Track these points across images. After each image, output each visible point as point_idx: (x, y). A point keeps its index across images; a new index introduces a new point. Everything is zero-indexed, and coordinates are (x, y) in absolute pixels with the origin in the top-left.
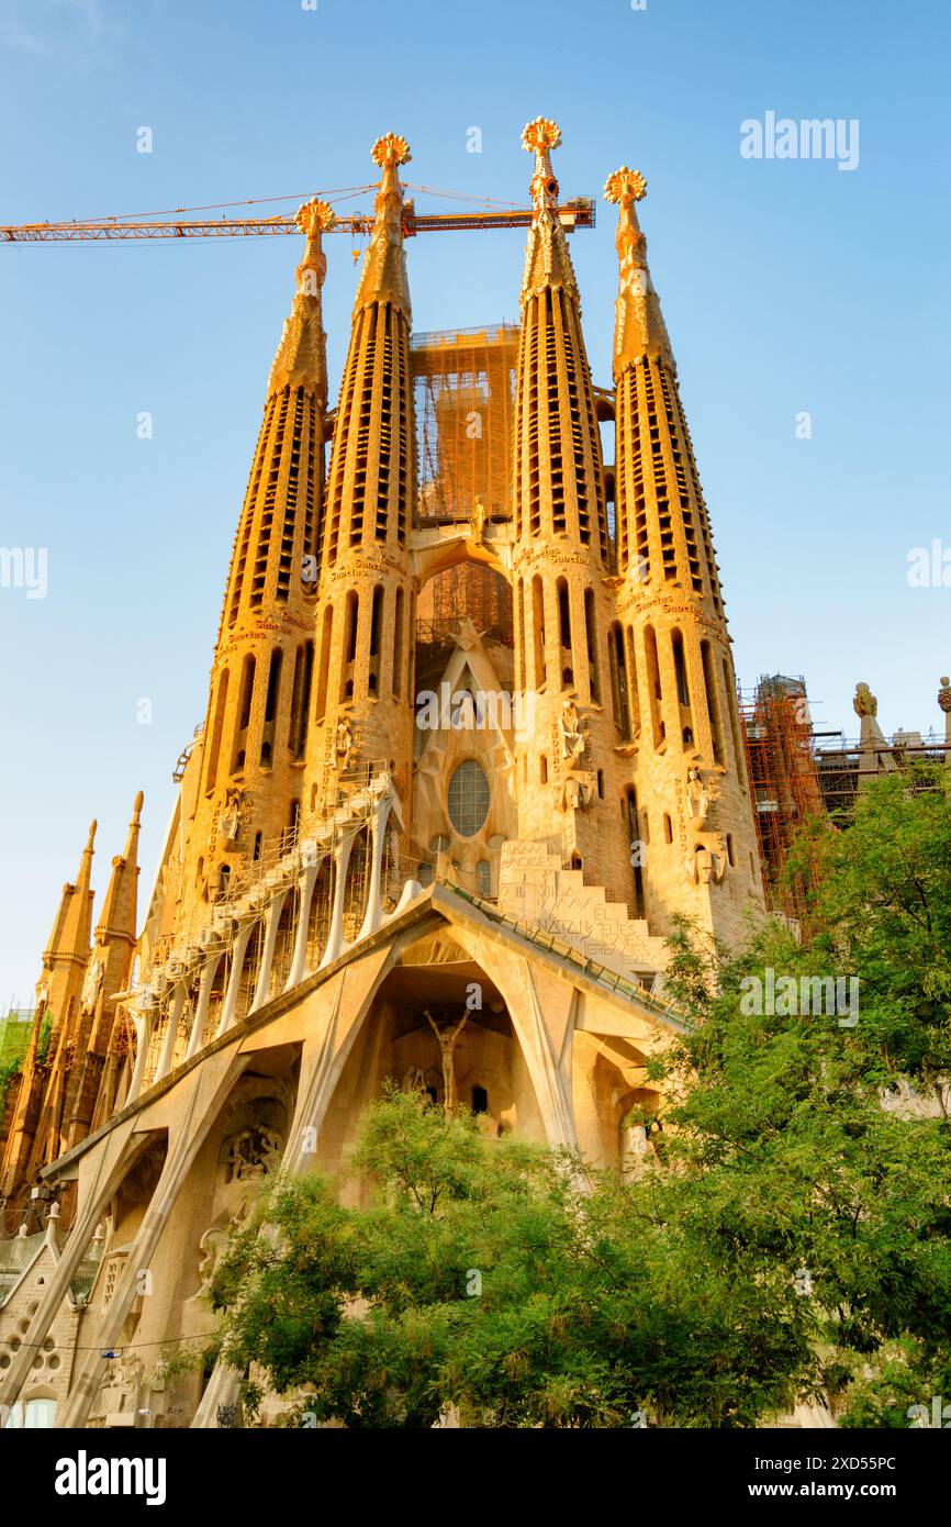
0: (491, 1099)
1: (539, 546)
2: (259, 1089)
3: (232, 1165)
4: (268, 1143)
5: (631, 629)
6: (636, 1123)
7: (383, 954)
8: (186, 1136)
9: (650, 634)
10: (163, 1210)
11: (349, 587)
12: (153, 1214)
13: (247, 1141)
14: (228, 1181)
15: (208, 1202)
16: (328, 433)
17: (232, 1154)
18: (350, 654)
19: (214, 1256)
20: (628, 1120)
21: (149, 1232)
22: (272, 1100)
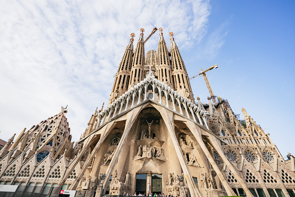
0: (156, 135)
1: (162, 65)
2: (117, 131)
3: (112, 143)
4: (118, 140)
5: (175, 75)
6: (181, 138)
7: (140, 107)
8: (104, 135)
9: (178, 75)
10: (98, 147)
11: (136, 69)
12: (96, 147)
13: (115, 140)
14: (111, 146)
15: (107, 149)
16: (133, 56)
17: (112, 141)
18: (135, 76)
19: (107, 158)
20: (180, 138)
21: (95, 150)
22: (119, 133)
